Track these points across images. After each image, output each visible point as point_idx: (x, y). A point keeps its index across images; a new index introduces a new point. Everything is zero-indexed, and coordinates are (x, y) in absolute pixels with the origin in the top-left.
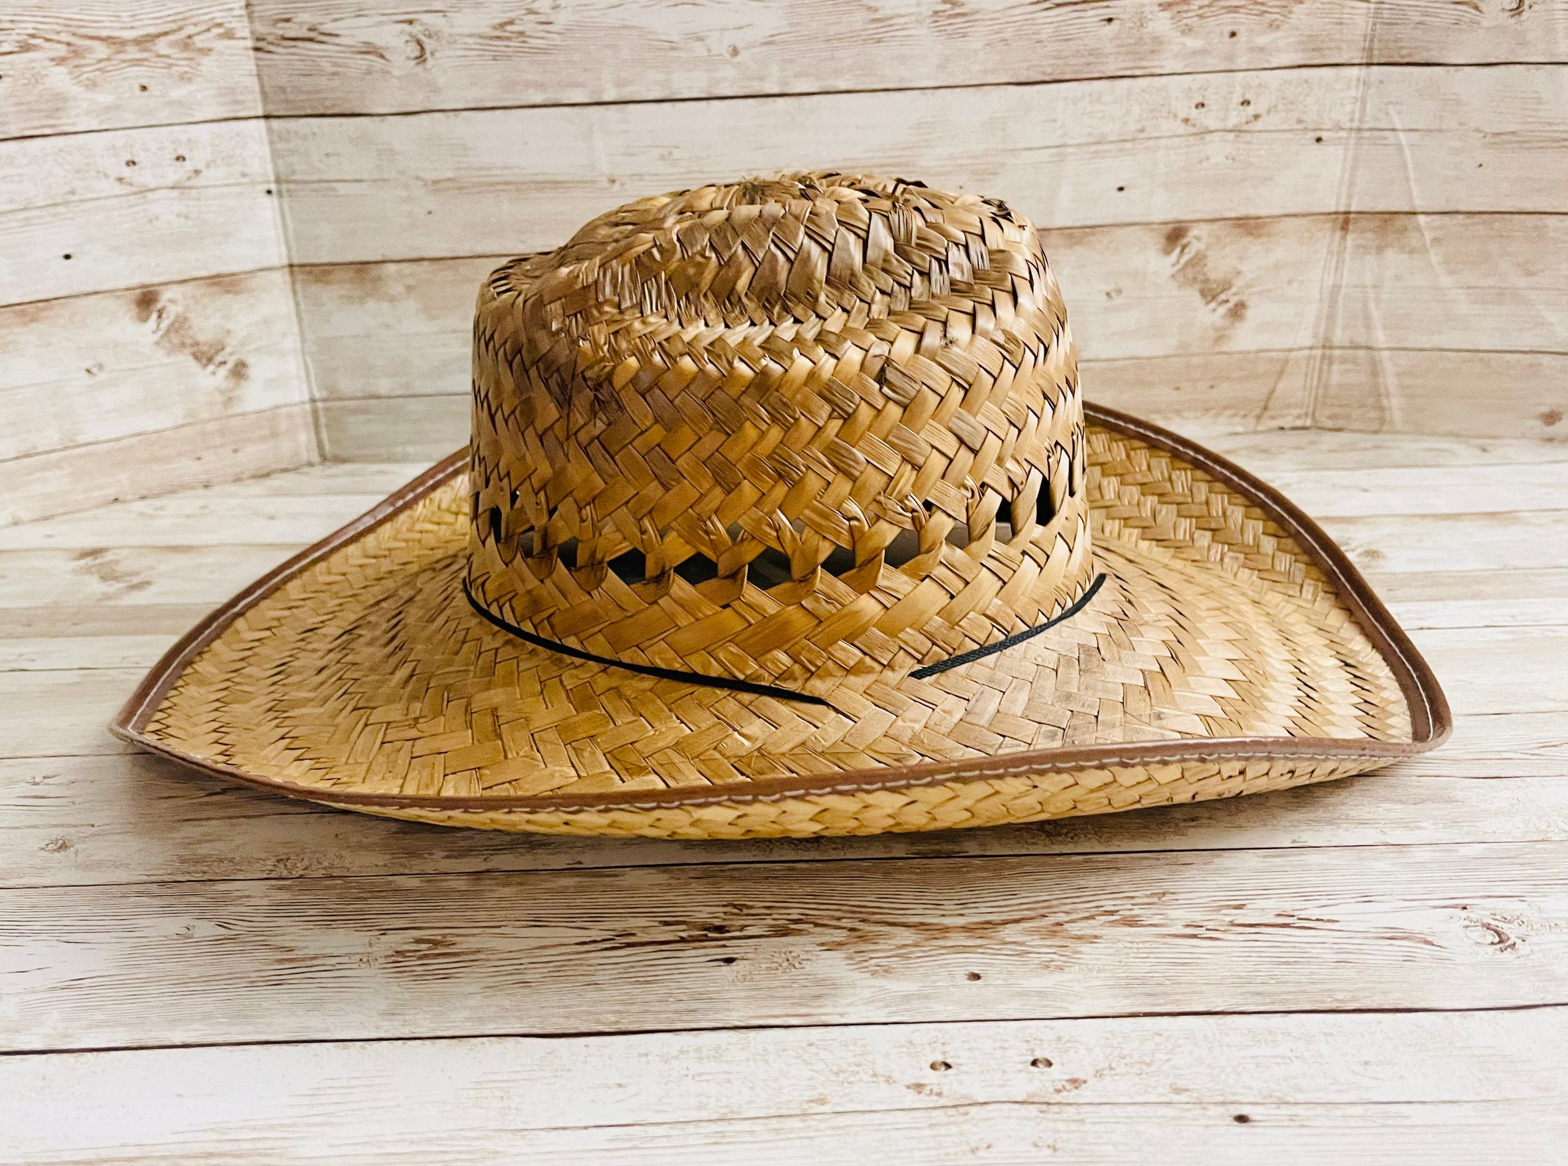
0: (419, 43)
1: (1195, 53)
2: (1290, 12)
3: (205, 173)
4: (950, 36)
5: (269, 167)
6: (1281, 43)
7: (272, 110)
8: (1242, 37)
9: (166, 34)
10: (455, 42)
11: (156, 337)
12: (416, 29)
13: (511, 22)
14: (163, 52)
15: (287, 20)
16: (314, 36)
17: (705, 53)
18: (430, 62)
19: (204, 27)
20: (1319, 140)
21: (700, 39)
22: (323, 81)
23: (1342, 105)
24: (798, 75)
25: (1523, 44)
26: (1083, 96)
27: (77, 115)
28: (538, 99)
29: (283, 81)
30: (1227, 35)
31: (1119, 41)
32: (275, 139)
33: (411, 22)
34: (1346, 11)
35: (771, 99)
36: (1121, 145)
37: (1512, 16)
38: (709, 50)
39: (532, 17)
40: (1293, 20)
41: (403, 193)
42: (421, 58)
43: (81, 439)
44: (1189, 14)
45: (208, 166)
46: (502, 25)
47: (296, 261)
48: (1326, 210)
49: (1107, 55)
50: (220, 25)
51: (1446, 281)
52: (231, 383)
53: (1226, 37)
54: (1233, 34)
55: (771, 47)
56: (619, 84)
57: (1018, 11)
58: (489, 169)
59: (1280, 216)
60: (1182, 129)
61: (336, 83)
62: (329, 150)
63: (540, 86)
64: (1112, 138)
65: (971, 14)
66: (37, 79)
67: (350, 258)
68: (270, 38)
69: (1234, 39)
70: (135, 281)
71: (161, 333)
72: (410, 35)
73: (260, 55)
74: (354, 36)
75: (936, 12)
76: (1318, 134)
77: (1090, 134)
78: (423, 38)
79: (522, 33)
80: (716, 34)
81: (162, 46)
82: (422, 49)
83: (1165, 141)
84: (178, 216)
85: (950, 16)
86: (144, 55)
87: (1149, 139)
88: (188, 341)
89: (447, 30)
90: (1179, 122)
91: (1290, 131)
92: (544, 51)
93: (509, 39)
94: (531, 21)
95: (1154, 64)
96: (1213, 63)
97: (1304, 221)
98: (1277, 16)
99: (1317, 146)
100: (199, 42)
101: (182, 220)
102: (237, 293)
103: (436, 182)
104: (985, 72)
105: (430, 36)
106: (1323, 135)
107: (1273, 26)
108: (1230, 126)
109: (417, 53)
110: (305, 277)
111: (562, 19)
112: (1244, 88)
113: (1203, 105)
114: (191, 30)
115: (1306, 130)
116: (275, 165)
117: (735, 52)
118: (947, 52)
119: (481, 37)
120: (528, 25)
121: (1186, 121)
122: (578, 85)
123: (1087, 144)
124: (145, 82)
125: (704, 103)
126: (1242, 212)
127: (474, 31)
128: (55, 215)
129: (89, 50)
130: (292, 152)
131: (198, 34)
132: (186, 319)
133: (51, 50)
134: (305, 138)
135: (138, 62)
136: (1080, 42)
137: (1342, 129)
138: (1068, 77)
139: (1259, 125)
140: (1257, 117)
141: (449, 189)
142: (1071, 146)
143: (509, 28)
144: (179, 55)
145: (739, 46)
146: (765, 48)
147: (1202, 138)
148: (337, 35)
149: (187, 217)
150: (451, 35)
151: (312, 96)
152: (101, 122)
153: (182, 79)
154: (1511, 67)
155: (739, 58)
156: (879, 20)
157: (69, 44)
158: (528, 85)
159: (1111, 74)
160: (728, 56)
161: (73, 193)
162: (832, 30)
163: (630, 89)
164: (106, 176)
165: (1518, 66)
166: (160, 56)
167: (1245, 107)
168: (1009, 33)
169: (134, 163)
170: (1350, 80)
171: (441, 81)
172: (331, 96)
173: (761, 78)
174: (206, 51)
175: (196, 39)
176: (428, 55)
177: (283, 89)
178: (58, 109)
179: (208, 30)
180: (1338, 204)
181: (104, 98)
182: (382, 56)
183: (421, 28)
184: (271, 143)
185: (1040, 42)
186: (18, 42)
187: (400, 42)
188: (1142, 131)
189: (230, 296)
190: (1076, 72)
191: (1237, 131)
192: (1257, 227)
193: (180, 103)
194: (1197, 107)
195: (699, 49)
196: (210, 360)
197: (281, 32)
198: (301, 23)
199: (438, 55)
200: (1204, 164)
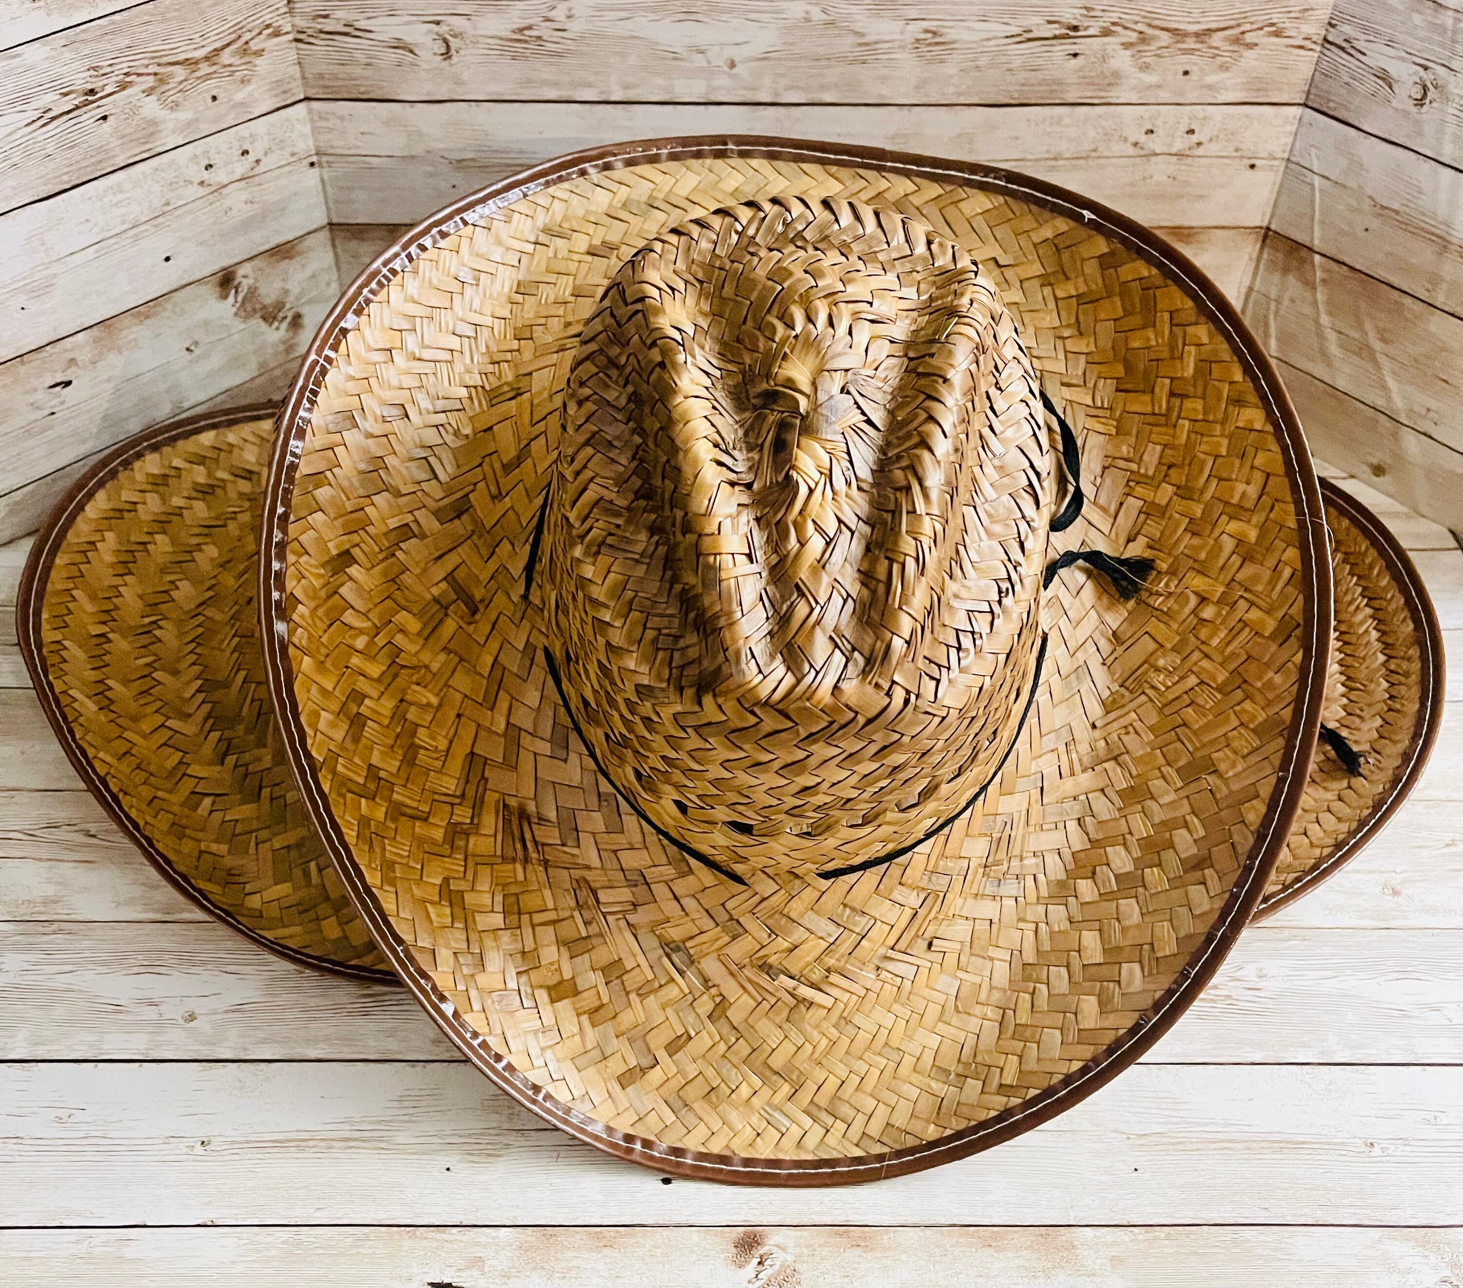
0: (445, 41)
1: (1150, 87)
2: (1241, 56)
3: (264, 160)
4: (929, 62)
5: (311, 142)
6: (1229, 83)
7: (311, 93)
8: (1193, 77)
9: (228, 45)
10: (477, 43)
11: (234, 309)
12: (443, 29)
13: (530, 28)
14: (227, 63)
15: (326, 17)
16: (350, 31)
17: (705, 64)
18: (455, 59)
19: (257, 31)
20: (1252, 166)
21: (702, 52)
22: (359, 71)
23: (1277, 138)
24: (788, 88)
25: (1419, 133)
26: (1045, 119)
27: (167, 136)
28: (552, 96)
29: (322, 68)
30: (1181, 72)
31: (1081, 74)
32: (316, 118)
33: (438, 23)
34: (1291, 58)
35: (762, 107)
36: (1074, 162)
37: (1416, 105)
38: (709, 62)
39: (548, 24)
40: (1243, 63)
41: (430, 169)
42: (447, 54)
43: (186, 405)
44: (1149, 54)
45: (266, 154)
46: (521, 30)
47: (335, 221)
48: (1252, 225)
49: (1069, 85)
50: (268, 26)
51: (1325, 320)
52: (291, 334)
53: (1180, 75)
54: (1186, 73)
55: (765, 63)
56: (626, 87)
57: (992, 43)
58: (508, 152)
59: (1210, 228)
60: (1131, 151)
61: (368, 73)
62: (363, 130)
63: (556, 84)
64: (1067, 155)
65: (950, 43)
66: (134, 110)
67: (383, 220)
68: (310, 32)
69: (1187, 77)
70: (217, 267)
71: (238, 305)
72: (437, 34)
73: (301, 45)
74: (386, 33)
75: (918, 40)
76: (1252, 162)
77: (1048, 152)
78: (449, 37)
79: (539, 38)
80: (716, 49)
81: (226, 57)
82: (448, 47)
83: (1114, 160)
84: (246, 203)
85: (930, 44)
86: (214, 68)
87: (1100, 157)
88: (258, 306)
89: (469, 30)
90: (1128, 144)
91: (1227, 157)
92: (558, 55)
93: (526, 42)
94: (547, 28)
95: (1114, 95)
96: (1164, 96)
97: (1230, 233)
98: (1229, 59)
99: (1251, 171)
100: (254, 46)
101: (249, 205)
102: (291, 258)
103: (458, 161)
104: (960, 94)
105: (455, 36)
106: (1257, 162)
107: (1224, 68)
108: (1174, 150)
109: (443, 50)
110: (343, 234)
111: (575, 27)
112: (1190, 118)
113: (1152, 132)
114: (247, 36)
115: (1242, 157)
116: (316, 140)
117: (733, 65)
118: (926, 75)
119: (501, 39)
120: (544, 30)
121: (1136, 144)
122: (589, 85)
123: (1047, 159)
124: (214, 93)
125: (702, 107)
126: (1178, 222)
127: (495, 33)
128: (156, 226)
129: (171, 75)
130: (331, 130)
131: (252, 39)
132: (256, 288)
133: (142, 83)
134: (342, 118)
135: (208, 77)
136: (1047, 72)
137: (1275, 158)
138: (1033, 102)
139: (1200, 151)
140: (1199, 144)
141: (470, 167)
142: (1030, 160)
143: (526, 32)
144: (239, 62)
145: (736, 59)
146: (759, 63)
147: (1149, 160)
148: (370, 31)
149: (251, 202)
150: (474, 36)
151: (346, 83)
152: (184, 138)
153: (243, 82)
154: (1406, 151)
155: (735, 71)
156: (866, 44)
157: (155, 74)
158: (544, 83)
159: (1071, 101)
160: (726, 69)
161: (168, 204)
162: (821, 51)
163: (635, 91)
164: (191, 183)
165: (1412, 153)
166: (225, 66)
167: (1190, 136)
168: (983, 61)
169: (211, 166)
170: (1287, 117)
171: (466, 76)
172: (365, 83)
173: (754, 89)
174: (259, 53)
175: (251, 43)
176: (453, 52)
177: (321, 76)
178: (152, 134)
179: (260, 33)
180: (1262, 221)
181: (185, 115)
182: (411, 52)
183: (447, 28)
184: (312, 121)
185: (1011, 70)
186: (117, 82)
187: (428, 40)
188: (1095, 150)
189: (286, 261)
190: (1042, 98)
191: (1179, 155)
192: (1189, 235)
193: (242, 104)
194: (1146, 133)
195: (699, 61)
196: (275, 318)
197: (319, 27)
198: (338, 19)
199: (462, 52)
200: (1148, 181)
